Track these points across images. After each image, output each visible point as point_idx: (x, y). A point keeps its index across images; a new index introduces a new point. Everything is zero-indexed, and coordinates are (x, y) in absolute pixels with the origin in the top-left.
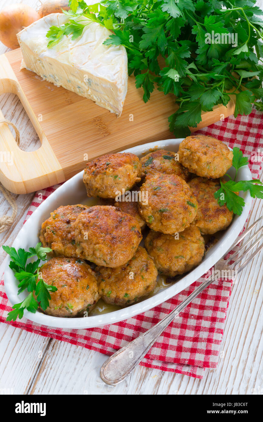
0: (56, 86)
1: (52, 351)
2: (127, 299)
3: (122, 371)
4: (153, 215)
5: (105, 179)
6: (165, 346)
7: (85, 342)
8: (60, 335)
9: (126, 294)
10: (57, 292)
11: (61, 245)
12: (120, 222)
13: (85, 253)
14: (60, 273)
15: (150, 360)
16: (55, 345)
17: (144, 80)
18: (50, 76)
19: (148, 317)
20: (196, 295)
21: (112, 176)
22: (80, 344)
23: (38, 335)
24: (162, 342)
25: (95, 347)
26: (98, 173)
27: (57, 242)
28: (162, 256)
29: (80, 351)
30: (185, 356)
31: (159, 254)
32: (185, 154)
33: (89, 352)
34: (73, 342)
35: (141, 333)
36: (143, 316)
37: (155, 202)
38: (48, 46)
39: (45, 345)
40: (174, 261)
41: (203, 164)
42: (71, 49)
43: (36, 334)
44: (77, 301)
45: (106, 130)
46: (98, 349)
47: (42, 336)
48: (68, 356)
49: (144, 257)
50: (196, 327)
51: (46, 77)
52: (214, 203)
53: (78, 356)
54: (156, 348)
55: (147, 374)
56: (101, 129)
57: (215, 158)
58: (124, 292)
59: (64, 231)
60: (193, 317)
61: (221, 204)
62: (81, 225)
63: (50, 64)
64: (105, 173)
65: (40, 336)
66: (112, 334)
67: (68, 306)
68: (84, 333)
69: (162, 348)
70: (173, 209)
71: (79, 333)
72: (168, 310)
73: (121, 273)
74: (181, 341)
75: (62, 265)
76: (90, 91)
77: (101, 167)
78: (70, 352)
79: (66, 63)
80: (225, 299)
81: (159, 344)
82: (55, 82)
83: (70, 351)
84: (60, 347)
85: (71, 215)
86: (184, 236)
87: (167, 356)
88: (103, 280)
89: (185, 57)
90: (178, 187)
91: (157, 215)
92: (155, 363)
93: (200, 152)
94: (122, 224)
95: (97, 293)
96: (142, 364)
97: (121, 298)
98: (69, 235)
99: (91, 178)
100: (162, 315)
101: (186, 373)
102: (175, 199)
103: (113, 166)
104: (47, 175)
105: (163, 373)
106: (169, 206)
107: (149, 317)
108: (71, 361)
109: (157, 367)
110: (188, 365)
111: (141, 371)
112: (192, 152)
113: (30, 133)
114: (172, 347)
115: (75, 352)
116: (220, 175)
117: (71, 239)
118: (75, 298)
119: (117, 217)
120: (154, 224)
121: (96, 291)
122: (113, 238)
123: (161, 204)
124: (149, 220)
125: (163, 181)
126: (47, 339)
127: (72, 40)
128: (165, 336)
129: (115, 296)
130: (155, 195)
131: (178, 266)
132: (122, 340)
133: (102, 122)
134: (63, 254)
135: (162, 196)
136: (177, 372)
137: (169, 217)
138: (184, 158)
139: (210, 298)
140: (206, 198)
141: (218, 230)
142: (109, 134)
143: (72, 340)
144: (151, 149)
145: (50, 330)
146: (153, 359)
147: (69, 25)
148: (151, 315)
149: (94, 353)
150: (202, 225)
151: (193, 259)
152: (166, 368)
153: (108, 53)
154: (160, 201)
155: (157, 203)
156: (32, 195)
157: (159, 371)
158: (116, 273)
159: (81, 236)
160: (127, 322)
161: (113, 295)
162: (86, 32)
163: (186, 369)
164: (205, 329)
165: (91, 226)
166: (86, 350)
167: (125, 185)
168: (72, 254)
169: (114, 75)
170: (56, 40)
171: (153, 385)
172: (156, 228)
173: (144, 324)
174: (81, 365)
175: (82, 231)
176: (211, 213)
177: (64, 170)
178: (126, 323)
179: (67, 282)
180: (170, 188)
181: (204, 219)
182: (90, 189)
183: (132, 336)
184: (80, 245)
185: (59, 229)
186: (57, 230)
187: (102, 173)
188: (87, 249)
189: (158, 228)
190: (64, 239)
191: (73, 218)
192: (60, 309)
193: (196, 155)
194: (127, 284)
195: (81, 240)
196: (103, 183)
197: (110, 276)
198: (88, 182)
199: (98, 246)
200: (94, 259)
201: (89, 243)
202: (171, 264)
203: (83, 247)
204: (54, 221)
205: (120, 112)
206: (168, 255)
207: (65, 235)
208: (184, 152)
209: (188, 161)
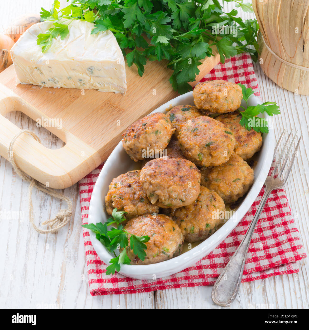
0: (57, 88)
1: (161, 301)
2: (209, 229)
3: (230, 291)
4: (202, 153)
5: (148, 137)
6: (256, 259)
7: (187, 282)
8: (162, 285)
9: (207, 225)
10: (150, 241)
11: (132, 206)
12: (179, 165)
13: (161, 200)
14: (144, 228)
15: (248, 275)
16: (162, 295)
17: (134, 57)
18: (49, 80)
19: (229, 243)
20: (262, 211)
21: (153, 133)
22: (183, 285)
23: (142, 294)
24: (251, 257)
26: (139, 134)
27: (128, 205)
28: (221, 185)
29: (186, 291)
30: (277, 259)
31: (218, 184)
32: (202, 98)
33: (194, 289)
34: (177, 286)
35: (230, 257)
36: (225, 244)
37: (198, 140)
38: (43, 51)
39: (152, 299)
40: (234, 185)
41: (221, 101)
42: (65, 47)
43: (140, 294)
44: (170, 243)
45: (119, 108)
46: (201, 283)
47: (145, 293)
48: (177, 299)
49: (206, 191)
50: (273, 235)
51: (45, 83)
52: (242, 130)
53: (185, 295)
54: (248, 263)
55: (251, 287)
56: (114, 109)
57: (229, 92)
58: (205, 223)
59: (130, 194)
60: (266, 229)
61: (249, 129)
62: (148, 177)
63: (49, 67)
64: (146, 133)
65: (144, 293)
66: (206, 267)
67: (164, 250)
68: (183, 275)
69: (254, 261)
70: (216, 141)
71: (178, 276)
72: (243, 231)
73: (195, 209)
74: (267, 250)
75: (141, 221)
76: (92, 80)
77: (140, 129)
78: (178, 295)
79: (66, 59)
80: (286, 205)
81: (249, 259)
82: (55, 84)
83: (176, 295)
84: (166, 295)
85: (128, 180)
86: (231, 163)
87: (261, 265)
88: (182, 221)
89: (167, 23)
90: (212, 123)
91: (205, 150)
92: (254, 275)
93: (215, 91)
94: (181, 166)
95: (181, 233)
96: (243, 281)
97: (204, 230)
98: (136, 196)
99: (134, 142)
100: (241, 237)
101: (284, 272)
102: (214, 132)
103: (150, 124)
104: (86, 161)
105: (264, 281)
106: (212, 139)
107: (230, 242)
108: (182, 302)
109: (257, 278)
110: (283, 265)
111: (245, 287)
112: (208, 94)
113: (46, 139)
114: (262, 258)
115: (181, 294)
116: (237, 106)
117: (139, 198)
118: (168, 241)
119: (174, 162)
120: (205, 159)
121: (180, 232)
122: (181, 178)
123: (205, 140)
124: (199, 158)
125: (196, 123)
126: (151, 293)
127: (62, 40)
128: (251, 252)
129: (198, 230)
130: (196, 135)
131: (238, 189)
132: (217, 268)
133: (112, 103)
134: (137, 214)
135: (202, 134)
136: (276, 275)
137: (216, 148)
138: (202, 102)
139: (273, 209)
140: (234, 128)
141: (255, 152)
142: (124, 111)
143: (174, 285)
144: (167, 109)
145: (152, 283)
146: (251, 273)
147: (53, 30)
148: (231, 240)
149: (198, 289)
150: (240, 151)
151: (247, 179)
152: (265, 275)
153: (99, 40)
154: (203, 138)
155: (201, 140)
156: (75, 187)
157: (260, 280)
158: (190, 210)
159: (152, 186)
160: (214, 253)
161: (197, 230)
162: (71, 30)
163: (282, 269)
164: (281, 234)
165: (158, 175)
166: (190, 289)
167: (166, 138)
168: (145, 211)
169: (114, 54)
170: (48, 45)
171: (261, 294)
172: (207, 163)
173: (229, 250)
174: (193, 302)
175: (152, 181)
176: (244, 138)
177: (99, 152)
178: (213, 255)
179: (154, 231)
180: (205, 126)
181: (241, 146)
182: (135, 153)
183: (224, 262)
184: (154, 194)
185: (125, 194)
186: (124, 195)
187: (143, 134)
188: (162, 194)
189: (210, 162)
190: (133, 201)
191: (131, 182)
192: (158, 256)
193: (212, 95)
194: (205, 215)
195: (154, 190)
196: (147, 142)
197: (187, 215)
198: (133, 147)
199: (171, 188)
200: (171, 202)
201: (162, 189)
202: (232, 189)
203: (158, 194)
204: (117, 190)
205: (125, 89)
206: (226, 182)
207: (132, 197)
208: (200, 97)
209: (207, 103)
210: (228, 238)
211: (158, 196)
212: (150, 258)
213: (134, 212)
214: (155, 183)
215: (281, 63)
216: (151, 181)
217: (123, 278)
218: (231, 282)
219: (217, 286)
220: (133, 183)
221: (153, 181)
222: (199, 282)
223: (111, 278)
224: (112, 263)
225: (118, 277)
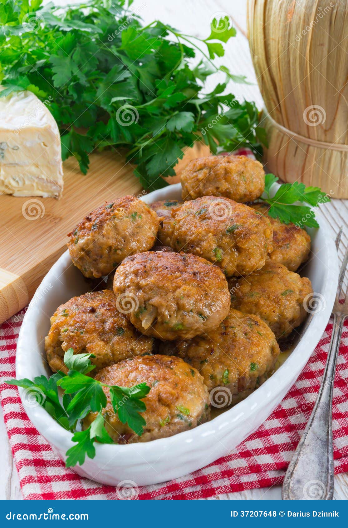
2: (256, 373)
4: (219, 246)
5: (119, 224)
7: (227, 482)
8: (178, 493)
9: (253, 365)
10: (150, 396)
11: (102, 343)
12: (184, 259)
14: (132, 375)
19: (290, 408)
21: (127, 217)
24: (340, 427)
25: (248, 482)
26: (102, 222)
27: (94, 342)
28: (262, 302)
31: (256, 300)
32: (201, 177)
37: (211, 225)
40: (284, 301)
41: (235, 177)
44: (189, 397)
46: (255, 482)
54: (338, 438)
57: (246, 164)
58: (249, 362)
59: (95, 323)
62: (131, 277)
64: (115, 217)
66: (258, 452)
67: (181, 412)
70: (244, 223)
72: (310, 388)
73: (225, 340)
75: (124, 367)
77: (102, 214)
81: (337, 431)
85: (88, 303)
86: (270, 270)
88: (202, 362)
91: (226, 240)
94: (190, 261)
97: (247, 375)
98: (108, 326)
99: (93, 236)
100: (310, 397)
102: (237, 212)
103: (121, 204)
106: (237, 222)
107: (293, 407)
112: (211, 168)
117: (113, 328)
118: (185, 394)
119: (176, 257)
121: (203, 382)
122: (195, 274)
123: (223, 224)
124: (215, 255)
125: (201, 203)
128: (337, 418)
129: (237, 376)
130: (204, 219)
131: (291, 309)
132: (281, 452)
137: (247, 234)
138: (201, 184)
142: (61, 219)
143: (202, 490)
145: (157, 491)
149: (250, 495)
150: (278, 257)
154: (218, 221)
155: (216, 225)
158: (216, 343)
159: (143, 291)
160: (267, 427)
161: (234, 376)
165: (151, 270)
169: (41, 119)
172: (231, 264)
173: (293, 420)
175: (140, 283)
177: (23, 277)
178: (267, 430)
181: (278, 246)
182: (95, 260)
183: (290, 441)
184: (147, 306)
185: (86, 323)
186: (84, 325)
187: (110, 219)
188: (164, 303)
189: (236, 264)
190: (102, 334)
191: (95, 305)
192: (169, 424)
193: (219, 168)
194: (245, 348)
195: (147, 296)
196: (118, 234)
197: (212, 351)
198: (91, 246)
199: (180, 292)
200: (183, 319)
201: (163, 294)
202: (282, 308)
203: (156, 304)
204: (68, 318)
205: (60, 187)
206: (271, 296)
207: (101, 328)
208: (197, 176)
209: (210, 183)
210: (286, 401)
211: (156, 308)
212: (153, 430)
213: (107, 355)
214: (147, 285)
215: (306, 146)
216: (138, 283)
217: (95, 488)
218: (316, 473)
219: (289, 483)
220: (97, 306)
221: (143, 282)
222: (251, 481)
223: (72, 490)
224: (77, 443)
225: (85, 486)
